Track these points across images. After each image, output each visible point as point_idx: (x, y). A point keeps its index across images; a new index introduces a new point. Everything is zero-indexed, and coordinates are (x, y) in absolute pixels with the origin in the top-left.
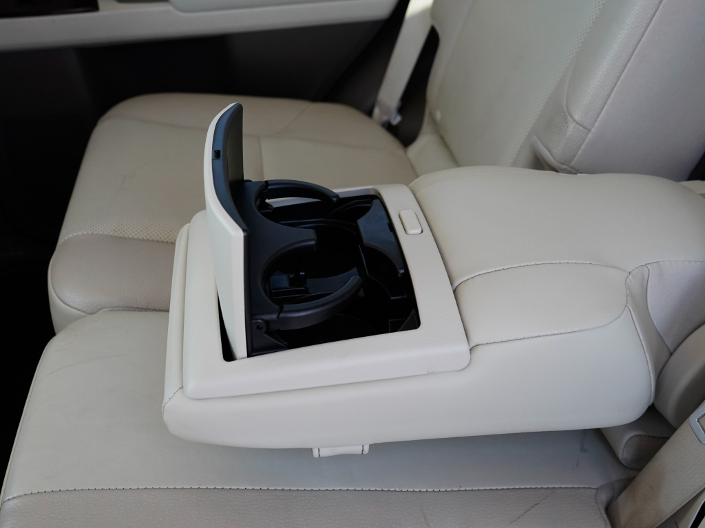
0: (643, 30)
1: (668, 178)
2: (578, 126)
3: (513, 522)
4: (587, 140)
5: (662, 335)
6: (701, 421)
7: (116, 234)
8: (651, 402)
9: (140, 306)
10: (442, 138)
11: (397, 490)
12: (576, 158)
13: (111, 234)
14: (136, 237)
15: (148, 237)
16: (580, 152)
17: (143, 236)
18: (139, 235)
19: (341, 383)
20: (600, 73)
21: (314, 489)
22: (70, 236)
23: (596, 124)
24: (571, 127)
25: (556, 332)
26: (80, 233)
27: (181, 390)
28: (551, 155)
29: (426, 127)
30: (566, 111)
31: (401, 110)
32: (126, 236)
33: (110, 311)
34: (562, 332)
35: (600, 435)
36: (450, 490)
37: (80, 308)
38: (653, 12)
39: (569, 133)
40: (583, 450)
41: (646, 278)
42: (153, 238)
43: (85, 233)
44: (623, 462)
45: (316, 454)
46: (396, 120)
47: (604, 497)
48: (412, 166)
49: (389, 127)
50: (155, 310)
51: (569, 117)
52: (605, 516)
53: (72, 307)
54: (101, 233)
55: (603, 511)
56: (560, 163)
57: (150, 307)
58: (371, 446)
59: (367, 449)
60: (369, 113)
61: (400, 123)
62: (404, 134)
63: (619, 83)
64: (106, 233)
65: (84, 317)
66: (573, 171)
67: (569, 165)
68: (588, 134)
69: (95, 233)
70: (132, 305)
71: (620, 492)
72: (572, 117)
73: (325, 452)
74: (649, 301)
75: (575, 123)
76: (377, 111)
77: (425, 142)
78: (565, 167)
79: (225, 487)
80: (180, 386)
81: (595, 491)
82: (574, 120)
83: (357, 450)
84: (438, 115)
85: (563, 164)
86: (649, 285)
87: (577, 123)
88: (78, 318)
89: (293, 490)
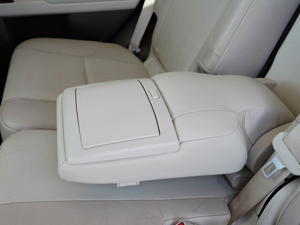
0: (242, 19)
1: (250, 77)
2: (216, 56)
3: (193, 211)
4: (219, 61)
5: (250, 138)
6: (265, 170)
7: (27, 98)
8: (246, 163)
9: (39, 128)
10: (158, 58)
11: (149, 199)
12: (215, 68)
13: (25, 97)
14: (35, 99)
15: (40, 99)
16: (217, 66)
17: (38, 98)
18: (36, 98)
19: (129, 157)
20: (225, 35)
21: (116, 200)
22: (8, 98)
23: (223, 55)
24: (213, 56)
25: (212, 137)
26: (12, 97)
27: (65, 161)
28: (205, 67)
29: (151, 54)
30: (211, 50)
31: (140, 47)
32: (31, 98)
33: (26, 129)
34: (214, 137)
35: (225, 177)
36: (169, 199)
37: (14, 128)
38: (245, 12)
39: (212, 59)
40: (218, 183)
41: (244, 116)
42: (43, 99)
43: (14, 97)
44: (234, 187)
45: (118, 186)
46: (138, 50)
47: (227, 201)
48: (146, 70)
49: (135, 53)
50: (46, 129)
51: (212, 52)
52: (228, 208)
53: (10, 128)
54: (20, 97)
55: (227, 206)
56: (209, 70)
57: (43, 128)
58: (140, 182)
59: (138, 183)
60: (127, 47)
61: (140, 52)
62: (142, 56)
63: (232, 39)
64: (23, 97)
65: (16, 132)
66: (214, 74)
67: (212, 71)
68: (220, 59)
69: (18, 97)
70: (36, 127)
71: (233, 199)
72: (214, 52)
73: (122, 185)
74: (245, 125)
75: (215, 55)
76: (130, 47)
77: (151, 60)
78: (211, 72)
79: (81, 200)
80: (65, 159)
81: (224, 199)
82: (215, 54)
83: (134, 184)
84: (157, 49)
85: (210, 71)
86: (245, 118)
87: (216, 55)
88: (13, 133)
89: (108, 201)
